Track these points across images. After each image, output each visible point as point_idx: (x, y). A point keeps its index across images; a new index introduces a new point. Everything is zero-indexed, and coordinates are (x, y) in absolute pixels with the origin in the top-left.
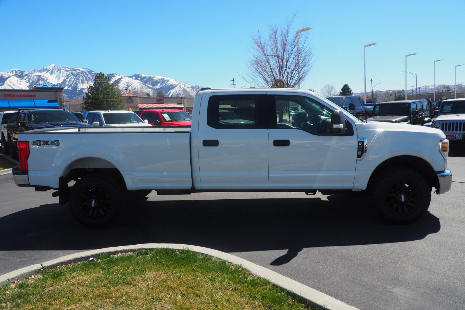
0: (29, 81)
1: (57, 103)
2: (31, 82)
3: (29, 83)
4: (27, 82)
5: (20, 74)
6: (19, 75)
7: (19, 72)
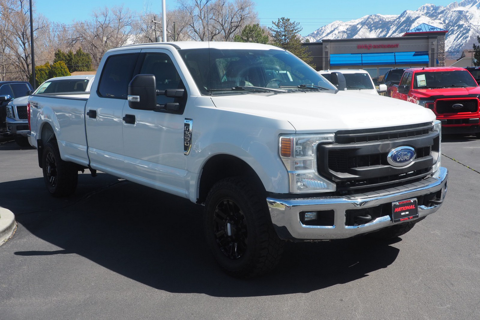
0: (444, 21)
1: (427, 57)
2: (447, 22)
3: (444, 25)
4: (441, 23)
5: (434, 11)
6: (432, 13)
7: (432, 9)
